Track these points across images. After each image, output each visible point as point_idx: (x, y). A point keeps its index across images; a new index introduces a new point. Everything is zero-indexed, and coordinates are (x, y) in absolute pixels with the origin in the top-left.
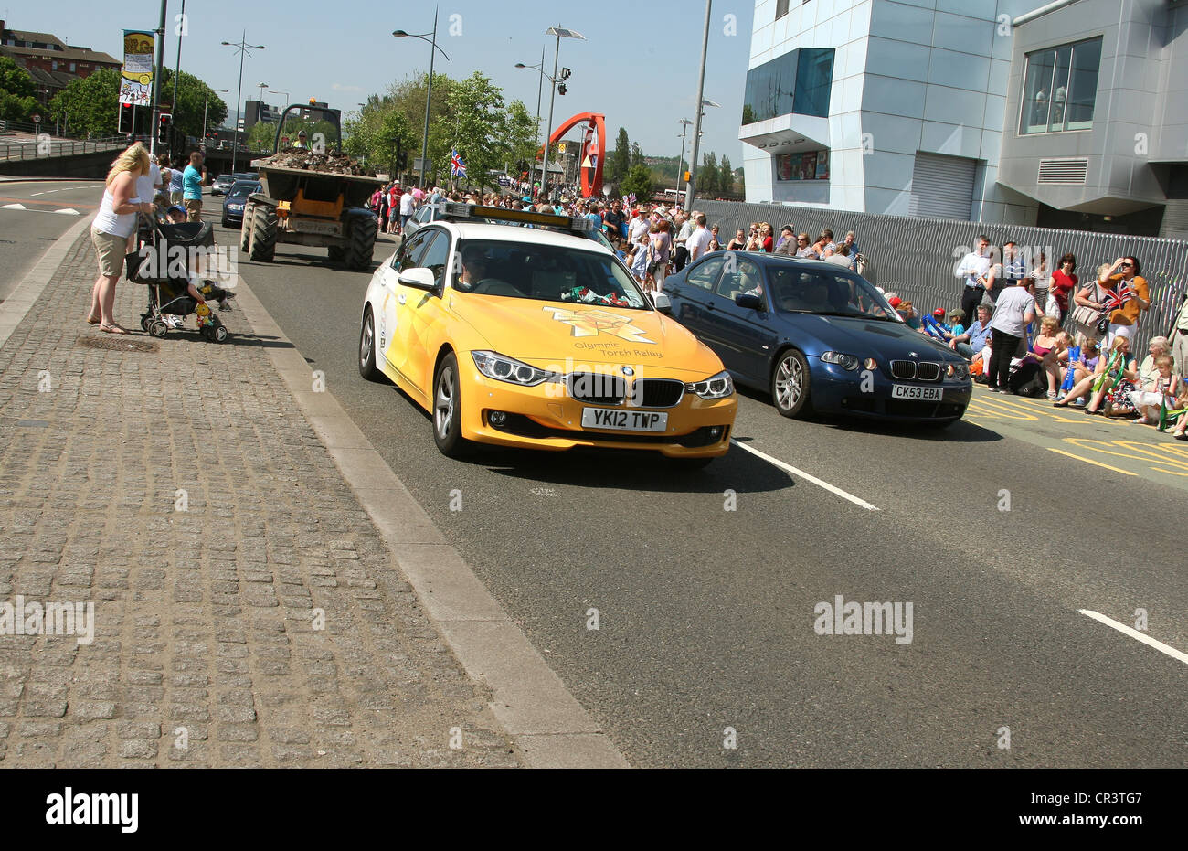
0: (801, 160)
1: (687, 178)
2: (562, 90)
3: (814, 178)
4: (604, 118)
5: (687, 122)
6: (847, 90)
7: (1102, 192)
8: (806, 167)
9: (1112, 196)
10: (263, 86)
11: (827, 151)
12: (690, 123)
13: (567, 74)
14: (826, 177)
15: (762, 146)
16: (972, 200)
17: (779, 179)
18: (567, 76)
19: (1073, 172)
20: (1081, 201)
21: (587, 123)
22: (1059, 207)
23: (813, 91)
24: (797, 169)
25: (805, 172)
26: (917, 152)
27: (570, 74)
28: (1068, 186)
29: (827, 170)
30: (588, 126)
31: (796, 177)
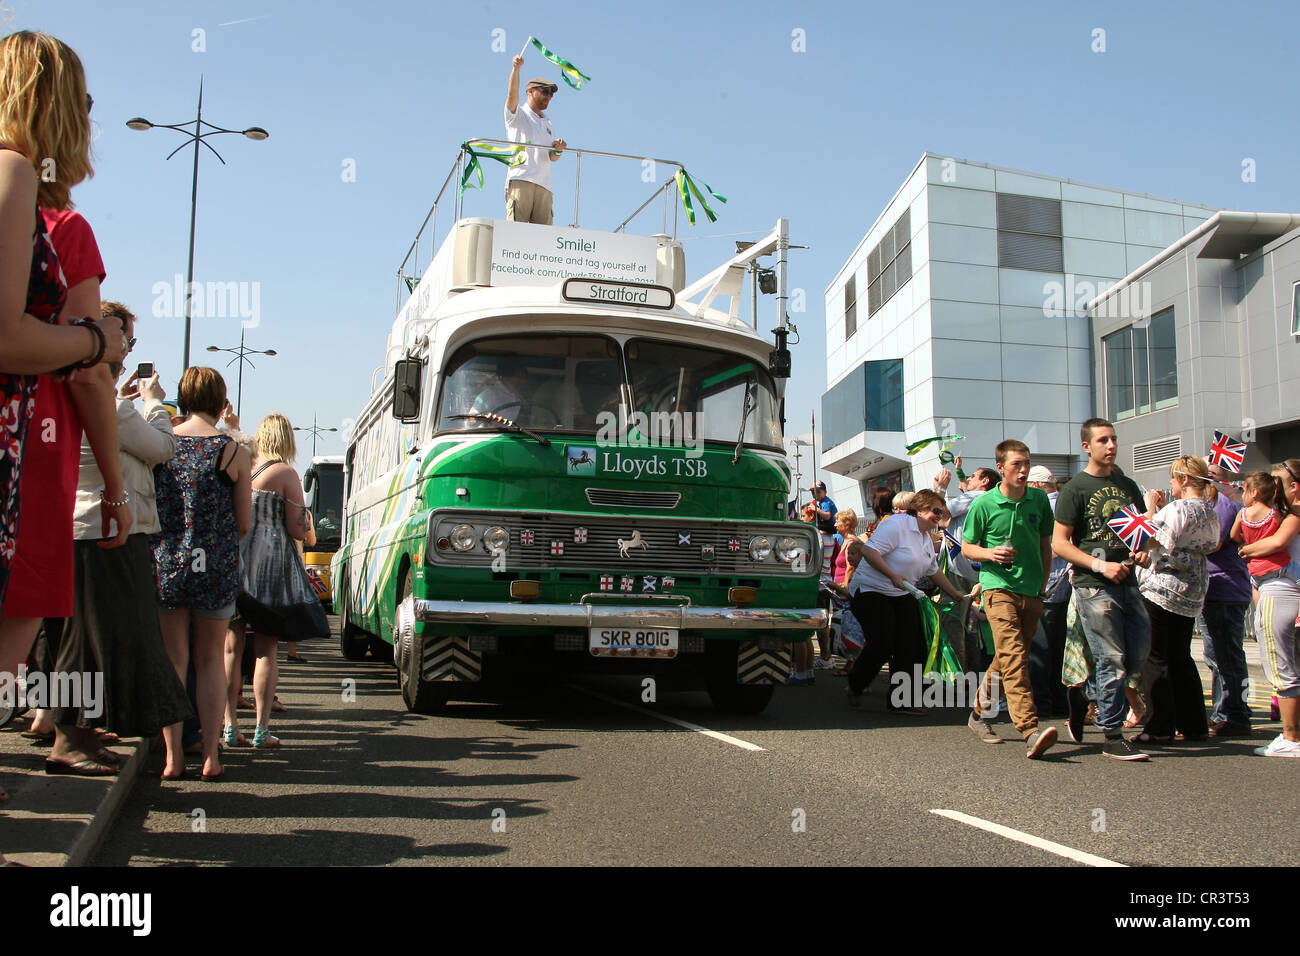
6: (918, 398)
11: (908, 467)
15: (845, 472)
19: (1167, 452)
23: (888, 406)
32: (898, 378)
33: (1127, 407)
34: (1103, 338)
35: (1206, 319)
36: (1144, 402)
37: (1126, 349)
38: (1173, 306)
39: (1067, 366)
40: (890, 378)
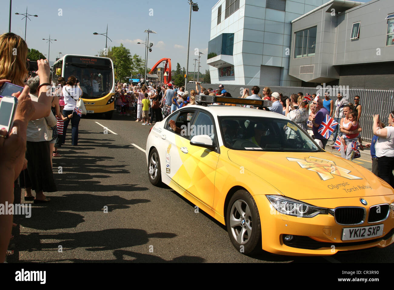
0: (226, 70)
1: (185, 77)
2: (150, 50)
3: (230, 75)
4: (170, 59)
5: (196, 60)
6: (238, 46)
7: (319, 76)
8: (228, 72)
9: (322, 77)
10: (60, 53)
11: (233, 66)
12: (197, 60)
13: (152, 45)
14: (233, 75)
15: (214, 66)
16: (280, 80)
17: (220, 76)
18: (152, 46)
19: (310, 69)
20: (313, 79)
21: (165, 62)
22: (306, 81)
23: (228, 47)
24: (225, 72)
25: (227, 74)
26: (261, 65)
27: (153, 45)
28: (308, 74)
29: (234, 72)
30: (165, 63)
31: (225, 75)
32: (232, 39)
33: (300, 54)
34: (295, 33)
35: (326, 31)
36: (305, 53)
37: (301, 36)
38: (317, 26)
39: (283, 39)
40: (230, 38)
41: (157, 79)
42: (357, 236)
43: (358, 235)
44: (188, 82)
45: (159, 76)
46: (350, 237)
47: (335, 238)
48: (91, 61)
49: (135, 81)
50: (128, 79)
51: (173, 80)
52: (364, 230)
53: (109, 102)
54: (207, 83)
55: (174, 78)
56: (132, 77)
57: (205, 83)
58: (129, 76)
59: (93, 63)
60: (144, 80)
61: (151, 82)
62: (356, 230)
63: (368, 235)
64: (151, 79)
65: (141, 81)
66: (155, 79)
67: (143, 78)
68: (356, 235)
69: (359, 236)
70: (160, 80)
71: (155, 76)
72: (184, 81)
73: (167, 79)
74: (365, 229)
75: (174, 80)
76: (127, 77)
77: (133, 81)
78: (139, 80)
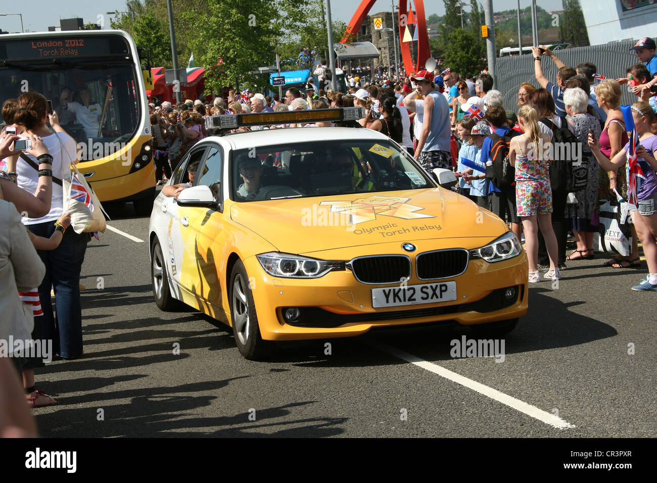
1: (484, 33)
41: (375, 60)
42: (400, 301)
43: (402, 298)
44: (496, 54)
45: (382, 45)
46: (387, 302)
47: (361, 306)
48: (67, 45)
49: (293, 77)
50: (267, 75)
51: (438, 54)
52: (412, 291)
53: (138, 165)
54: (574, 45)
55: (441, 46)
56: (281, 66)
57: (565, 47)
58: (267, 65)
59: (75, 53)
60: (327, 71)
61: (354, 73)
62: (396, 292)
63: (423, 298)
64: (353, 61)
65: (317, 76)
66: (366, 59)
67: (324, 63)
68: (396, 298)
69: (405, 300)
70: (386, 63)
71: (366, 48)
72: (481, 52)
73: (415, 54)
74: (414, 289)
75: (442, 52)
76: (261, 69)
77: (288, 81)
78: (305, 73)
